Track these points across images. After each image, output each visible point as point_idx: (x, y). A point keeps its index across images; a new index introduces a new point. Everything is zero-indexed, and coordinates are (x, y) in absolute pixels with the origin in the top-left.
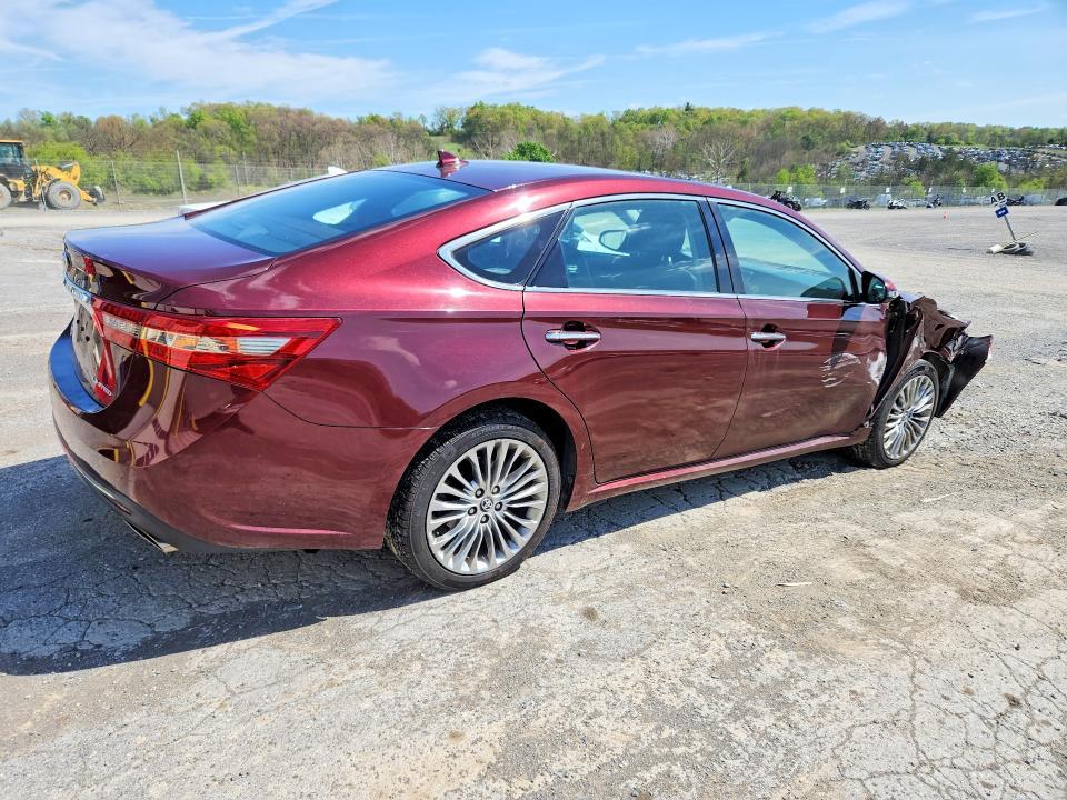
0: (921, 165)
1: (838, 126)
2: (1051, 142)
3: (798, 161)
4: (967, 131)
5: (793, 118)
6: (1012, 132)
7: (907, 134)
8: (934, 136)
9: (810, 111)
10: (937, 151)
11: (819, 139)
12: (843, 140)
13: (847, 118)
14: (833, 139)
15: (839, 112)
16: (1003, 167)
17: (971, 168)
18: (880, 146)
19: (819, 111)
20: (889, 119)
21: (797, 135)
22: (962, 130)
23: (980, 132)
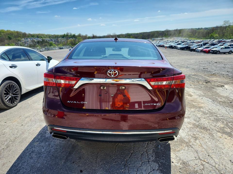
0: (38, 42)
1: (16, 34)
2: (60, 37)
3: (9, 42)
4: (44, 35)
5: (3, 32)
6: (52, 36)
7: (33, 36)
8: (38, 36)
9: (7, 30)
10: (40, 40)
11: (12, 37)
12: (18, 37)
13: (17, 32)
14: (15, 37)
15: (15, 31)
16: (54, 42)
17: (48, 43)
18: (27, 39)
19: (10, 31)
20: (27, 33)
21: (6, 36)
22: (43, 35)
23: (47, 35)
